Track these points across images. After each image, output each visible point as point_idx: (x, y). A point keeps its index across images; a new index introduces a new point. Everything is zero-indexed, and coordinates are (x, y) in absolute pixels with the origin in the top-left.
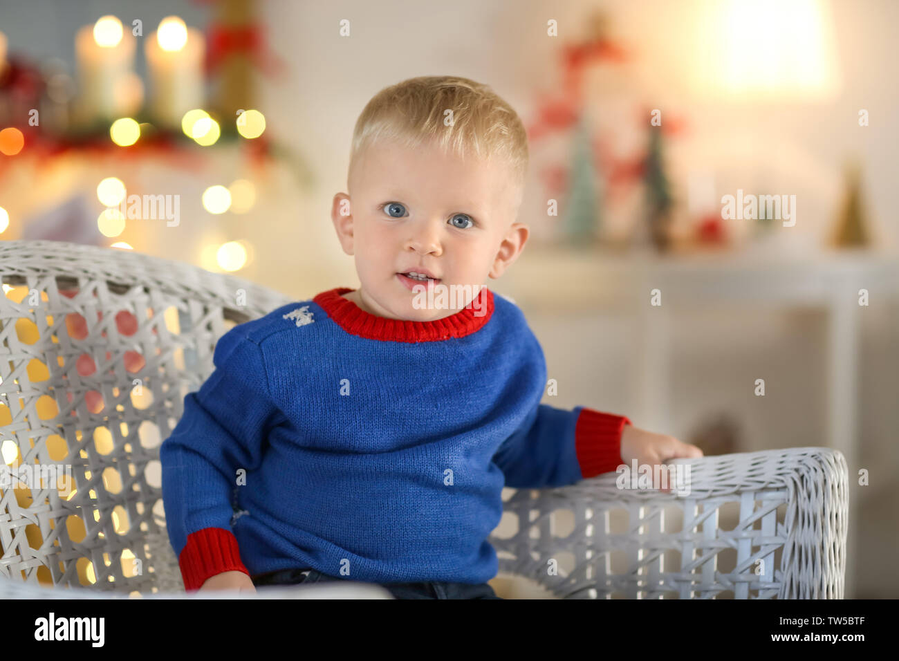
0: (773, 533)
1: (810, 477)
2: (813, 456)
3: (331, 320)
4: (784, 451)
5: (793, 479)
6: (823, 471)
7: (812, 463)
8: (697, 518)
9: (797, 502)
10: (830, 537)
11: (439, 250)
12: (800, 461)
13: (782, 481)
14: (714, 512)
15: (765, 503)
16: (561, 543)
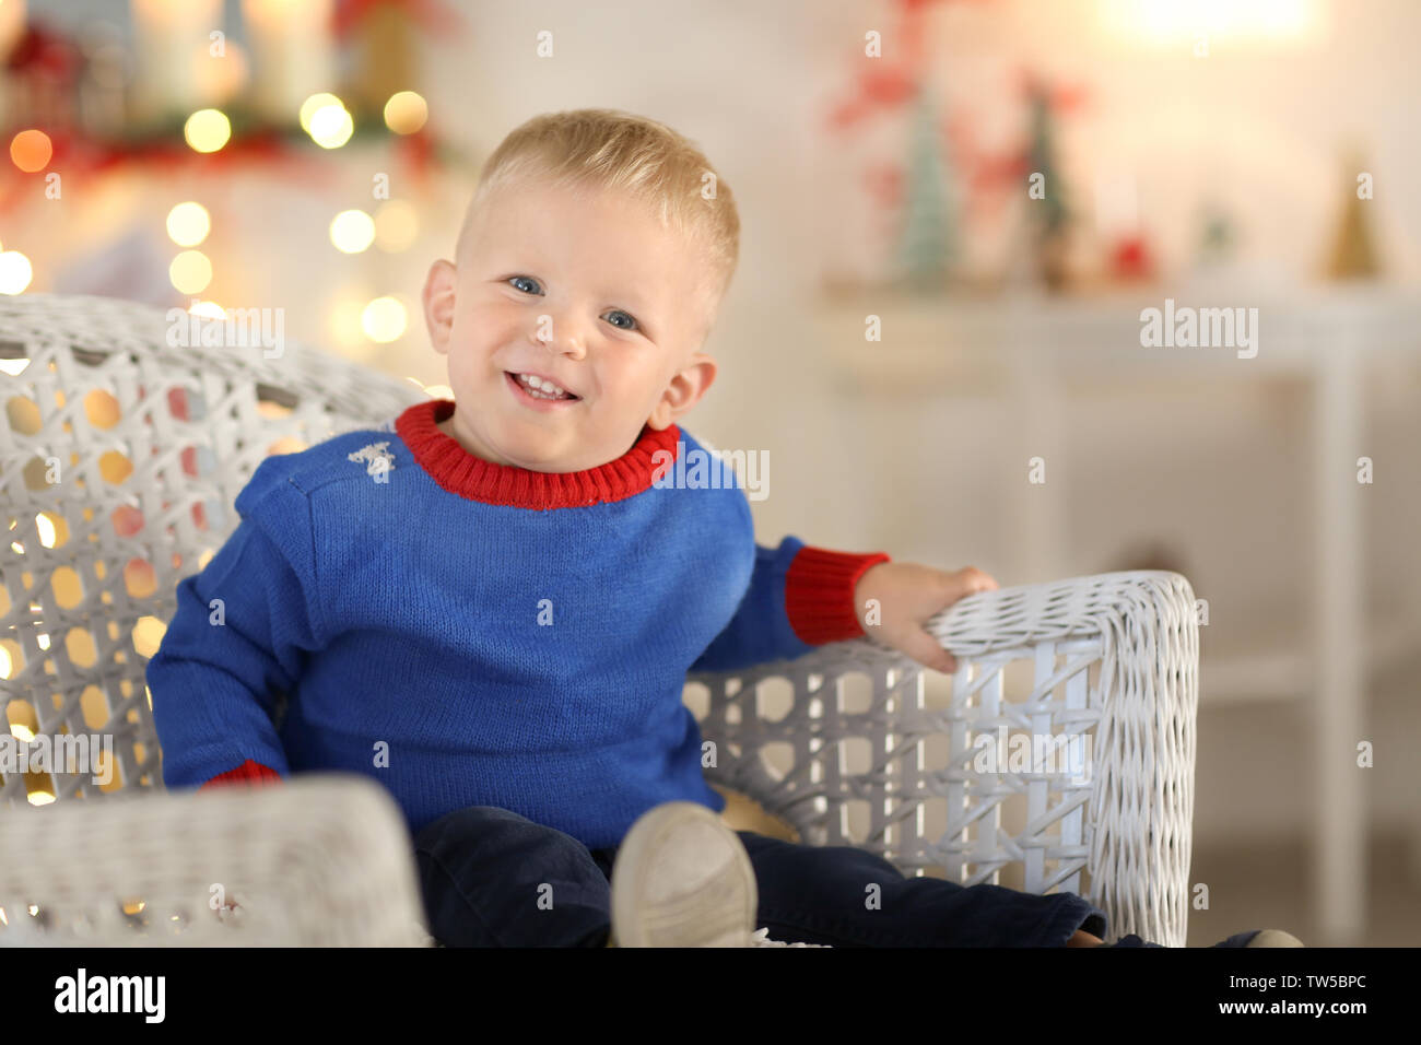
0: (1083, 705)
1: (1135, 616)
2: (1140, 584)
3: (418, 467)
4: (1099, 578)
5: (1110, 620)
6: (1155, 606)
7: (1138, 595)
8: (972, 683)
9: (1117, 656)
10: (1168, 708)
11: (582, 352)
12: (1121, 593)
13: (1094, 624)
14: (995, 675)
15: (1071, 659)
16: (774, 730)
